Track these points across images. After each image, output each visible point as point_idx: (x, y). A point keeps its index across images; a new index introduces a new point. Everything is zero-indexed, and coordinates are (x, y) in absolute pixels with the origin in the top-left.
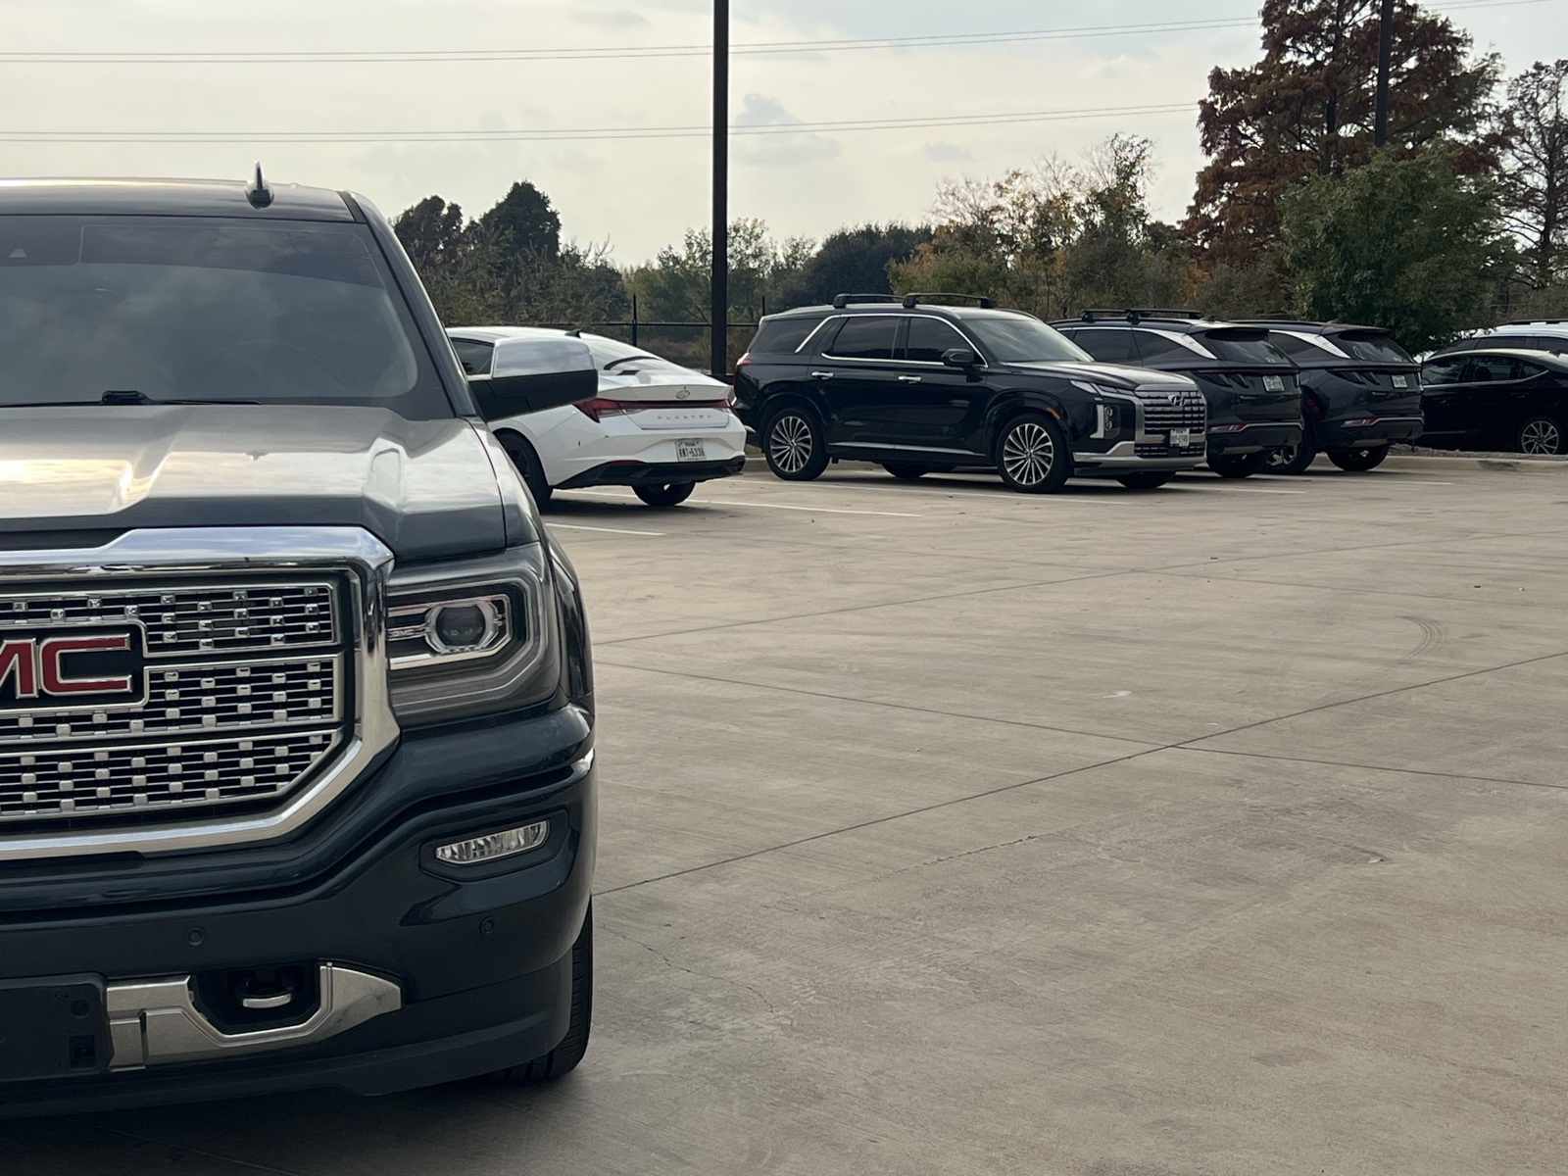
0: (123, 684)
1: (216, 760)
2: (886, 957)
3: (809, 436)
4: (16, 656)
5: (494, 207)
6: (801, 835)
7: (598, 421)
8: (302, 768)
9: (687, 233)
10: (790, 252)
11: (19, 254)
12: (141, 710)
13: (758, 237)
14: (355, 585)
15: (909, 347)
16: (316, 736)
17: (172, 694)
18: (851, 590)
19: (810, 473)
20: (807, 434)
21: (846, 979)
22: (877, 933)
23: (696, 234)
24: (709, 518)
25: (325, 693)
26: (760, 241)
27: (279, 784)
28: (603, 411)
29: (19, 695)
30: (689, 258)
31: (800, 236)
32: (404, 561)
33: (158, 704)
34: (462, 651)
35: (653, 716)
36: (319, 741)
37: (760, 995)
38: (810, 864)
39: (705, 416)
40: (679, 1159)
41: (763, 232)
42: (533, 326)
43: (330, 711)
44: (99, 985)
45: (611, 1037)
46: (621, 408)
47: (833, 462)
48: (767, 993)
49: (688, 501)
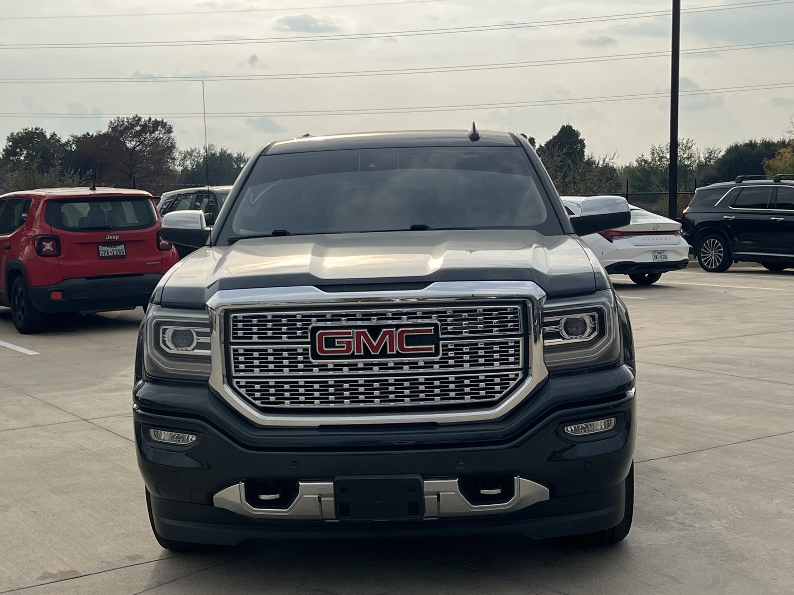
0: (431, 349)
1: (469, 383)
2: (776, 499)
3: (722, 249)
4: (388, 336)
5: (552, 138)
6: (730, 441)
7: (612, 242)
8: (506, 388)
9: (651, 147)
10: (707, 155)
11: (372, 165)
12: (438, 360)
13: (690, 148)
14: (529, 307)
15: (777, 202)
16: (512, 374)
17: (451, 354)
18: (749, 326)
19: (723, 268)
20: (721, 248)
21: (756, 508)
22: (771, 488)
23: (657, 148)
24: (669, 291)
25: (516, 355)
26: (691, 150)
27: (496, 395)
28: (615, 237)
29: (388, 353)
30: (652, 160)
31: (713, 147)
32: (550, 297)
33: (445, 358)
34: (576, 338)
35: (649, 384)
36: (513, 376)
37: (713, 513)
38: (734, 455)
39: (668, 239)
40: (677, 581)
41: (692, 145)
42: (577, 196)
43: (518, 363)
44: (421, 479)
45: (640, 527)
46: (624, 235)
47: (735, 262)
48: (716, 512)
49: (657, 283)
